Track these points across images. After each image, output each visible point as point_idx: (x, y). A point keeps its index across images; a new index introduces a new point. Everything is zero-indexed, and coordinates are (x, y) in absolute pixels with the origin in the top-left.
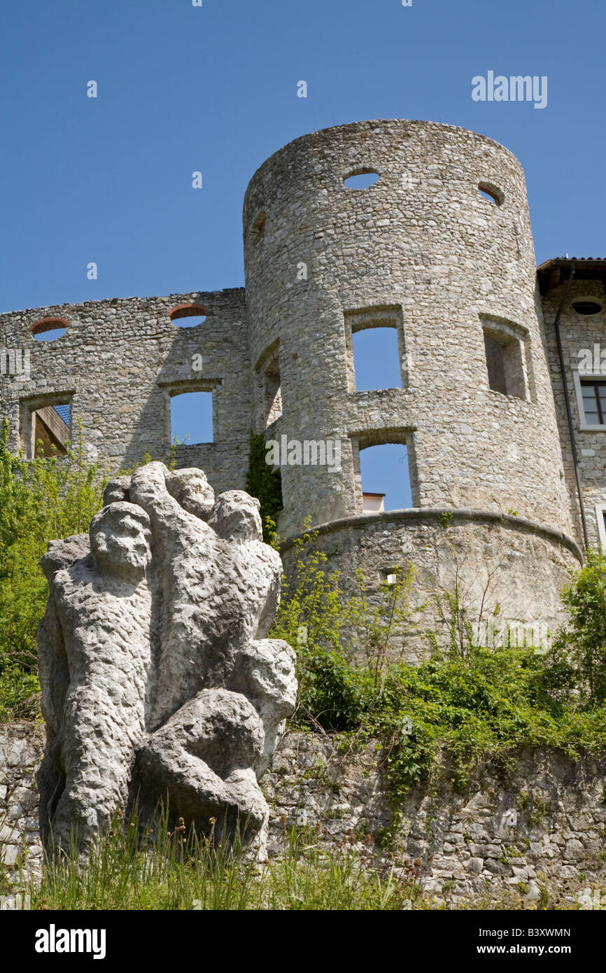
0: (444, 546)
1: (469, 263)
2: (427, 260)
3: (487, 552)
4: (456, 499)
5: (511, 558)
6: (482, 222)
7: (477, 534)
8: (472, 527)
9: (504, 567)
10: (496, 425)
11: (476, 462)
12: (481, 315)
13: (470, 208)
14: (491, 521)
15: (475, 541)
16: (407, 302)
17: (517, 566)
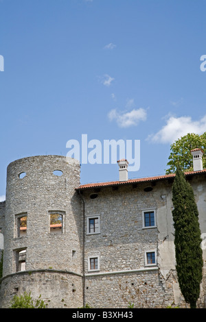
0: (29, 281)
1: (47, 196)
2: (35, 198)
3: (40, 280)
4: (34, 266)
5: (47, 281)
6: (53, 183)
7: (38, 276)
8: (37, 274)
9: (44, 284)
10: (49, 243)
11: (42, 255)
12: (49, 211)
13: (50, 179)
14: (43, 271)
15: (37, 278)
16: (28, 211)
17: (49, 283)
